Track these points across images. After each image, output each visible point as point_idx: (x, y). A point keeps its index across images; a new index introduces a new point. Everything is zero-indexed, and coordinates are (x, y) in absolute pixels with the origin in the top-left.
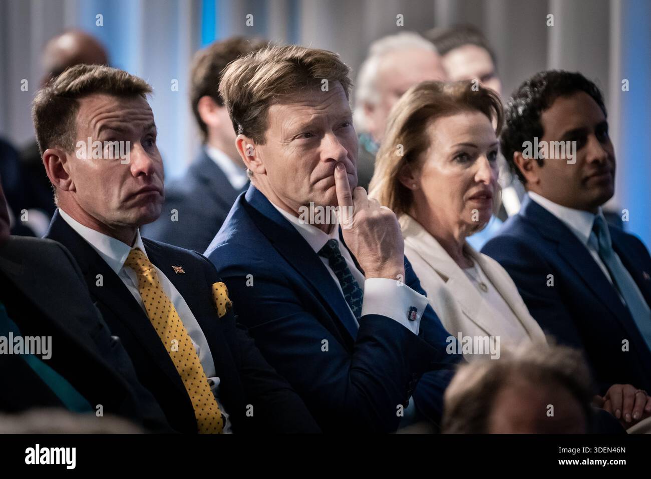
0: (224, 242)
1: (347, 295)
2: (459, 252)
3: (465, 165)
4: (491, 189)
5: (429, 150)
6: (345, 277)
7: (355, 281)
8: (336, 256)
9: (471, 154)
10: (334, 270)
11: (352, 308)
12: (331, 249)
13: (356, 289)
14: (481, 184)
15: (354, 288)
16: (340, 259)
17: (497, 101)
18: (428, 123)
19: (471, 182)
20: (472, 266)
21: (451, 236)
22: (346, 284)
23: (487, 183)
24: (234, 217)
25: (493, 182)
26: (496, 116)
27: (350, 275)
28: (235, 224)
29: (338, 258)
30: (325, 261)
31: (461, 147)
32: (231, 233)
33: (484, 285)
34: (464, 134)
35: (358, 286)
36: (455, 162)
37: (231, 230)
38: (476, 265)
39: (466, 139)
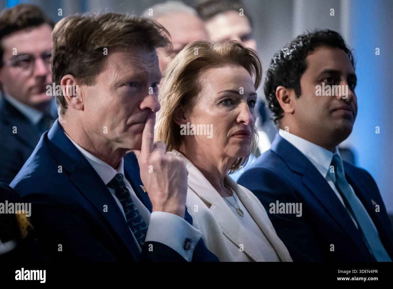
0: (28, 175)
1: (129, 220)
2: (221, 183)
3: (229, 108)
4: (250, 129)
5: (200, 95)
6: (128, 205)
7: (136, 209)
8: (122, 187)
9: (234, 99)
10: (120, 199)
11: (133, 231)
12: (118, 181)
13: (137, 215)
14: (242, 124)
15: (135, 215)
16: (125, 190)
17: (256, 59)
18: (200, 73)
19: (233, 122)
20: (231, 195)
21: (215, 168)
22: (129, 211)
23: (246, 123)
24: (37, 154)
25: (251, 123)
26: (255, 73)
27: (132, 203)
28: (38, 160)
29: (123, 189)
30: (112, 192)
31: (226, 93)
32: (34, 167)
33: (240, 210)
34: (229, 82)
35: (138, 213)
36: (221, 106)
37: (35, 165)
38: (234, 194)
39: (231, 87)
